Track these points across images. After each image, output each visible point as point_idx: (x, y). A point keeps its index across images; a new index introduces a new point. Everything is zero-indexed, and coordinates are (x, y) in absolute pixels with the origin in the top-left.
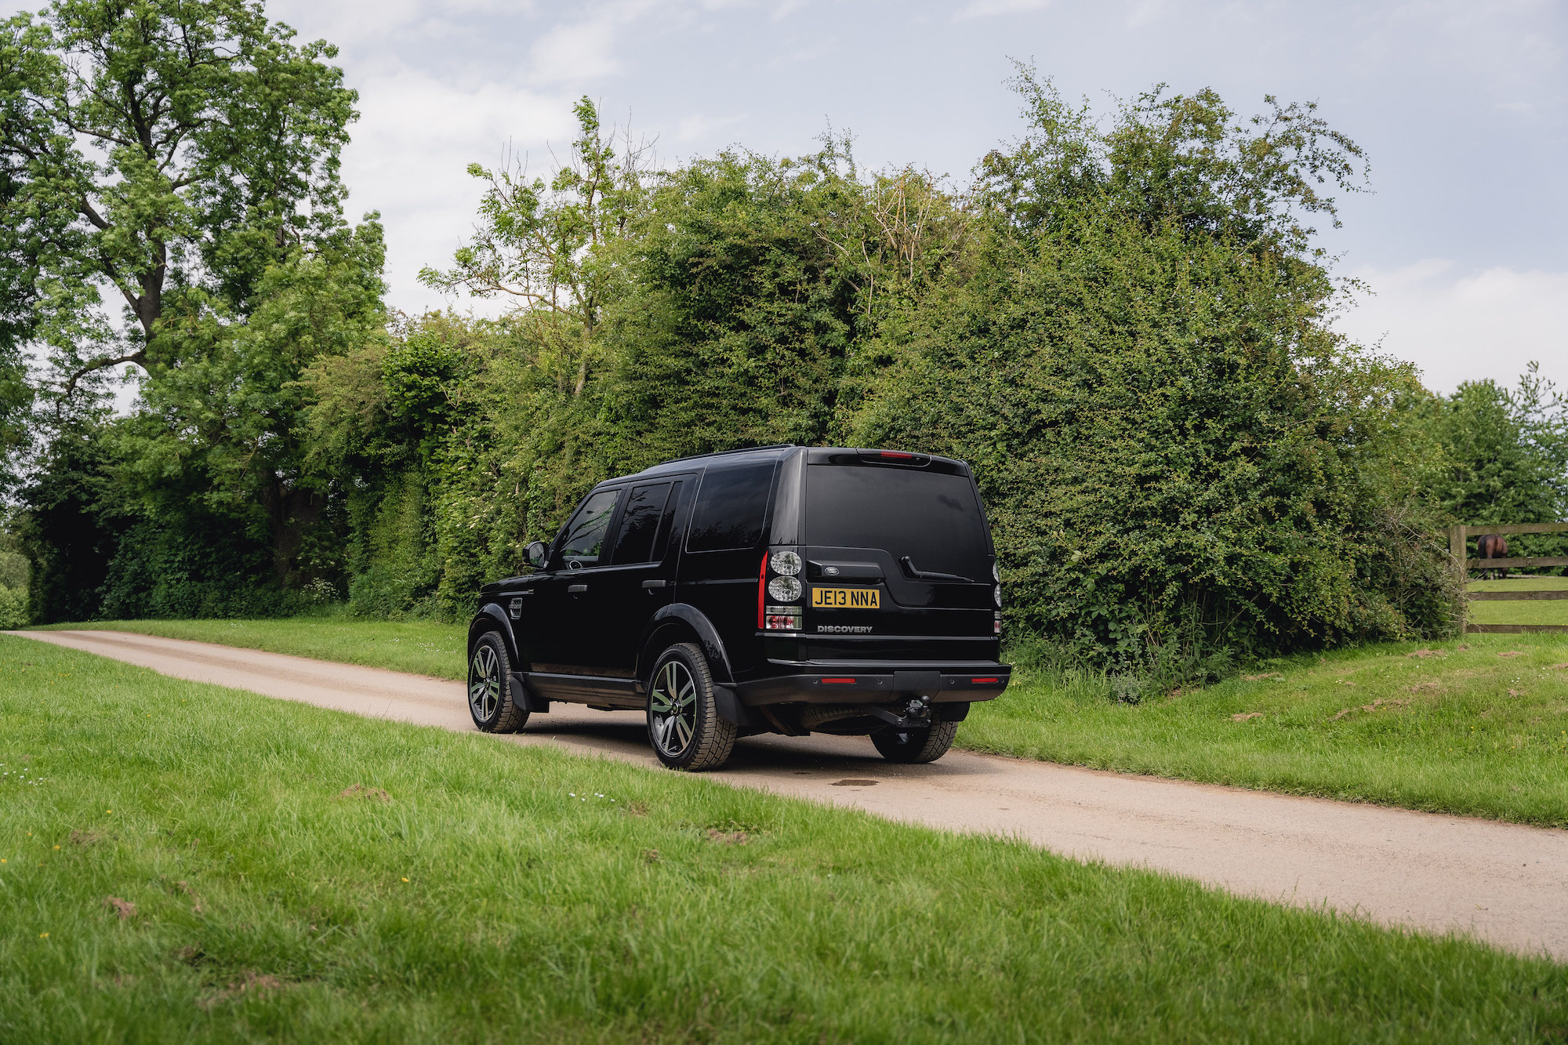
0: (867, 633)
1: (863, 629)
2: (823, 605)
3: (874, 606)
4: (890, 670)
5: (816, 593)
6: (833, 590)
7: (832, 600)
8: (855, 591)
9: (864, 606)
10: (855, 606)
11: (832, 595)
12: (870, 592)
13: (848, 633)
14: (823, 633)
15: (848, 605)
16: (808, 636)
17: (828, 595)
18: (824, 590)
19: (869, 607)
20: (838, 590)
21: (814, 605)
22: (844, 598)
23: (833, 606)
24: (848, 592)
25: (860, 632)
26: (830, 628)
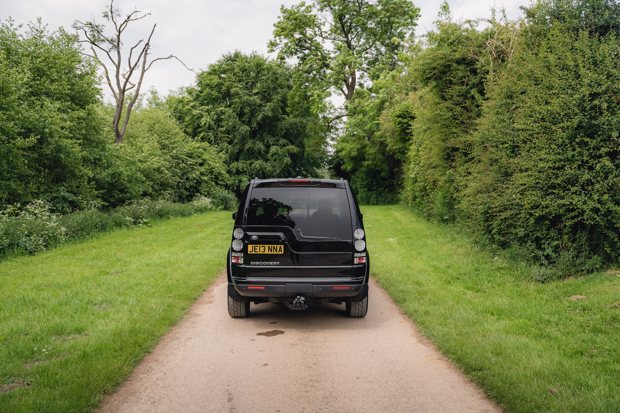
0: (277, 265)
1: (275, 263)
2: (253, 253)
3: (280, 253)
4: (284, 283)
5: (250, 247)
6: (259, 246)
7: (258, 250)
8: (270, 246)
9: (275, 253)
10: (270, 253)
11: (258, 248)
12: (279, 246)
13: (267, 265)
14: (254, 265)
15: (267, 252)
16: (246, 267)
17: (256, 248)
18: (254, 246)
19: (278, 253)
20: (261, 246)
21: (249, 253)
22: (264, 249)
23: (259, 253)
24: (267, 246)
25: (273, 265)
26: (257, 263)
